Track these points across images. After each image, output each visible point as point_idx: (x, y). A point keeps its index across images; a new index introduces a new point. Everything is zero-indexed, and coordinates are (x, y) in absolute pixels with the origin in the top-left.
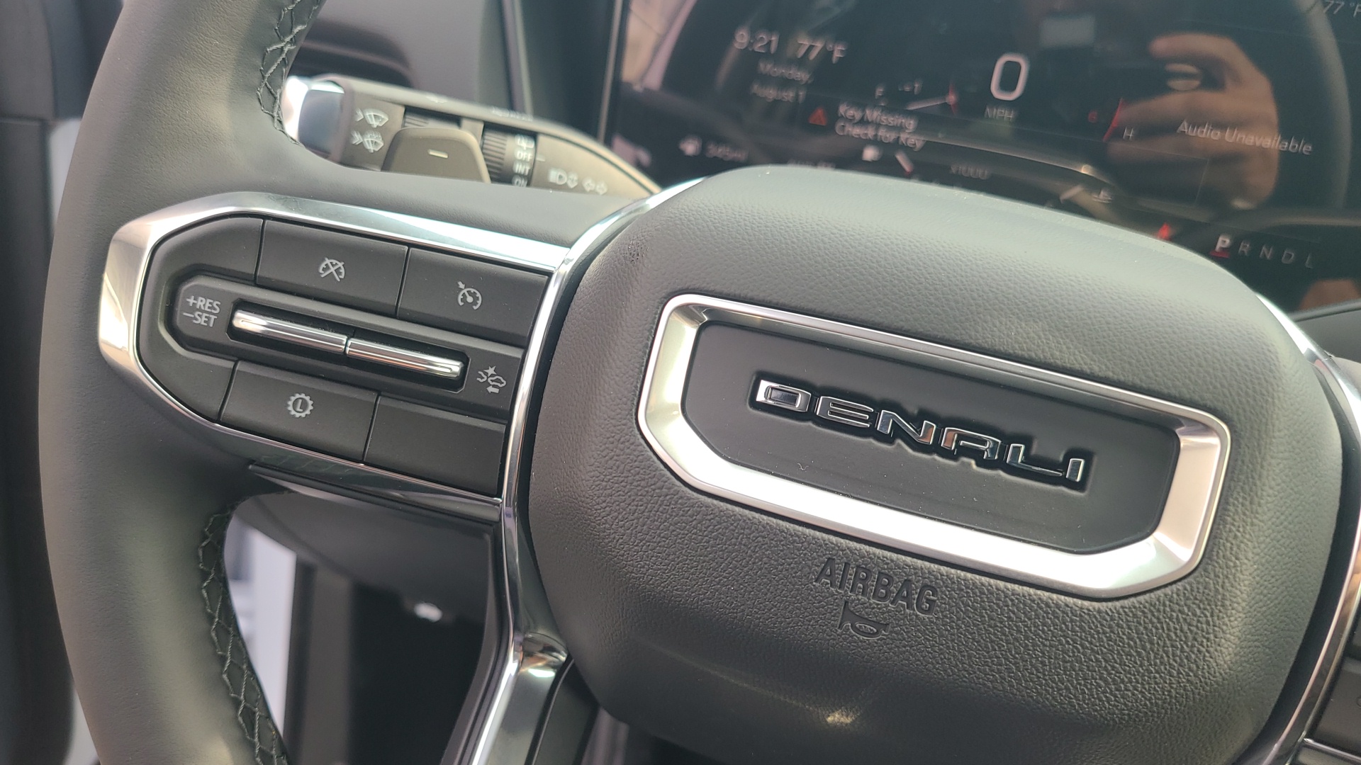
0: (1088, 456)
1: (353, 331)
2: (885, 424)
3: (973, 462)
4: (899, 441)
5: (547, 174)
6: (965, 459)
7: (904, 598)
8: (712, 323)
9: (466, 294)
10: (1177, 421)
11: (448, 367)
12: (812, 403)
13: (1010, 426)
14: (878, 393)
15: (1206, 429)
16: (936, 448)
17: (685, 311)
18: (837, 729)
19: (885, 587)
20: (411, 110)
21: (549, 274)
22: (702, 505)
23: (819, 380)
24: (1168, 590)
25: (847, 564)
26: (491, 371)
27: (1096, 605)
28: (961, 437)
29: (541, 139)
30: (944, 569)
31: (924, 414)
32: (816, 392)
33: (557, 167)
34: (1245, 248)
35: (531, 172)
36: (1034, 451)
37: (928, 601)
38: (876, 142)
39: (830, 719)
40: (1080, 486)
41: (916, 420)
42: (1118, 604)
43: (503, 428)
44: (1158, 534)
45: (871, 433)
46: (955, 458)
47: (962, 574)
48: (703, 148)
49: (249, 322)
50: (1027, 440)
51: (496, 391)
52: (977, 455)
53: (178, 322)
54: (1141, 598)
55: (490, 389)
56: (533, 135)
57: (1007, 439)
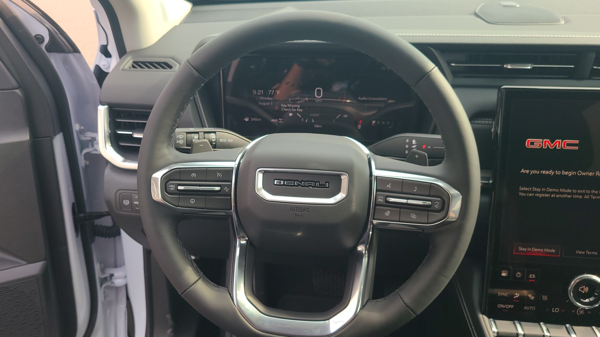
0: (328, 183)
1: (200, 185)
2: (296, 184)
3: (311, 187)
4: (299, 186)
5: (219, 140)
6: (310, 187)
7: (304, 211)
8: (265, 173)
9: (218, 174)
10: (341, 175)
11: (218, 188)
12: (284, 183)
13: (316, 180)
14: (294, 179)
15: (344, 175)
16: (305, 186)
17: (260, 171)
18: (299, 236)
19: (301, 210)
20: (187, 133)
21: (233, 168)
22: (269, 203)
23: (284, 179)
24: (343, 201)
25: (294, 208)
26: (226, 188)
27: (333, 205)
28: (309, 183)
29: (216, 132)
30: (309, 205)
31: (302, 181)
32: (284, 181)
33: (221, 139)
34: (378, 122)
35: (216, 140)
36: (320, 184)
37: (308, 210)
38: (291, 112)
39: (298, 235)
40: (328, 188)
41: (301, 182)
42: (336, 205)
43: (230, 198)
44: (340, 193)
45: (294, 186)
46: (308, 187)
47: (312, 205)
48: (250, 119)
49: (180, 188)
50: (319, 182)
51: (228, 191)
52: (311, 186)
53: (168, 190)
54: (339, 203)
55: (226, 191)
56: (215, 132)
57: (316, 182)
